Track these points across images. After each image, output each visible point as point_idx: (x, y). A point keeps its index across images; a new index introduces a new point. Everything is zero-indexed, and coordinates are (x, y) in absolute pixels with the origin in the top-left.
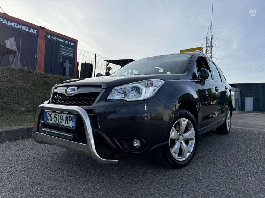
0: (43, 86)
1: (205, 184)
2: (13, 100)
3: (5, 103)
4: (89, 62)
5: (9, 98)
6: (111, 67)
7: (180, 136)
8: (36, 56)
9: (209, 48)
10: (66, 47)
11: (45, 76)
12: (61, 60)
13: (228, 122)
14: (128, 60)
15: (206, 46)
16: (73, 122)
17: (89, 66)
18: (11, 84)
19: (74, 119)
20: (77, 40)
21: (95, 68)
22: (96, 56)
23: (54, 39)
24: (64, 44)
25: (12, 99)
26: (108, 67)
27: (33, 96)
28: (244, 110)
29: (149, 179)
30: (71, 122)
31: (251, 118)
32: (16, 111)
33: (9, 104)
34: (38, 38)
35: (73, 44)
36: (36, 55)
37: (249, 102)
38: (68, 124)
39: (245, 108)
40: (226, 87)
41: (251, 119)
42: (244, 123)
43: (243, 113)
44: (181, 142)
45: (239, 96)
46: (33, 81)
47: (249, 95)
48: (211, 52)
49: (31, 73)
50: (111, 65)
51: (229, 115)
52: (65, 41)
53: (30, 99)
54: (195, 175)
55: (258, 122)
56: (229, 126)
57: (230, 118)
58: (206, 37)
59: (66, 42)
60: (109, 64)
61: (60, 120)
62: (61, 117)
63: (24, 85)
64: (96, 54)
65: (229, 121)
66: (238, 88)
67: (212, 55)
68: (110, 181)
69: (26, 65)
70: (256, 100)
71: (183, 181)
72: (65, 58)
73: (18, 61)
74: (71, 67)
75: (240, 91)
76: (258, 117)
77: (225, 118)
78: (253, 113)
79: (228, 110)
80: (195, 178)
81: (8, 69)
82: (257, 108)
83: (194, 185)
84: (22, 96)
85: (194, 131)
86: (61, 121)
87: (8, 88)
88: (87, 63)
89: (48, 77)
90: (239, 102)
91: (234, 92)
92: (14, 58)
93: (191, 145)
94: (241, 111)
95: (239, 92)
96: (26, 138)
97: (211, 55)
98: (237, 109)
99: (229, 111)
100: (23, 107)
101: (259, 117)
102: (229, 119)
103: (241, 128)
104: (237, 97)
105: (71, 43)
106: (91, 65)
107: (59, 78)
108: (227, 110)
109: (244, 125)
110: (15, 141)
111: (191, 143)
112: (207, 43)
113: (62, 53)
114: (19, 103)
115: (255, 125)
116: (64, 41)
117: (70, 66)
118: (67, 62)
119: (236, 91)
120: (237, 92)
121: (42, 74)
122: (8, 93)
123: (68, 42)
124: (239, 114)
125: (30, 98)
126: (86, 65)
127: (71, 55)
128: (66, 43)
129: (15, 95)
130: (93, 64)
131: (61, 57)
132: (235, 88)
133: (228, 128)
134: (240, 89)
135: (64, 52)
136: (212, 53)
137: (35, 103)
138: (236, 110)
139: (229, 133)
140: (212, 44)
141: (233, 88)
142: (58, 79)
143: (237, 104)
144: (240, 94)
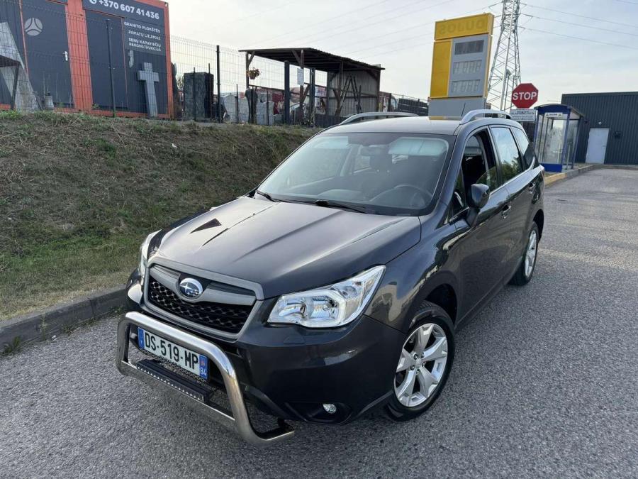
0: (100, 155)
1: (458, 467)
2: (38, 205)
3: (22, 217)
4: (201, 69)
5: (29, 200)
6: (257, 70)
7: (415, 359)
8: (67, 59)
10: (139, 26)
11: (100, 128)
12: (131, 63)
13: (529, 258)
14: (302, 51)
16: (201, 366)
17: (203, 80)
18: (25, 162)
19: (202, 362)
20: (167, 3)
21: (219, 84)
22: (218, 52)
23: (107, 5)
24: (134, 18)
25: (36, 202)
26: (251, 68)
27: (82, 186)
28: (584, 162)
29: (353, 454)
30: (197, 366)
32: (51, 237)
33: (33, 219)
34: (66, 7)
35: (157, 16)
36: (66, 56)
37: (598, 139)
38: (190, 366)
39: (587, 155)
42: (570, 232)
44: (419, 370)
45: (576, 129)
46: (75, 146)
47: (600, 123)
49: (68, 123)
50: (257, 62)
51: (533, 242)
52: (135, 10)
53: (78, 198)
54: (441, 438)
56: (530, 265)
57: (535, 247)
59: (138, 11)
60: (253, 60)
61: (173, 355)
62: (176, 350)
63: (55, 159)
64: (218, 47)
65: (533, 252)
66: (574, 113)
67: (521, 6)
68: (280, 464)
69: (49, 94)
70: (616, 137)
71: (417, 458)
72: (142, 56)
73: (29, 87)
74: (158, 80)
75: (579, 120)
78: (604, 168)
80: (441, 447)
81: (11, 119)
82: (616, 156)
83: (437, 468)
84: (56, 192)
85: (446, 341)
86: (177, 358)
87: (21, 174)
88: (196, 72)
89: (109, 129)
90: (571, 148)
91: (563, 121)
92: (16, 78)
93: (438, 369)
94: (575, 170)
95: (577, 121)
96: (91, 322)
97: (518, 8)
98: (565, 164)
100: (63, 223)
102: (533, 249)
104: (569, 132)
105: (153, 13)
106: (209, 77)
107: (135, 127)
110: (69, 333)
111: (439, 364)
113: (133, 43)
114: (53, 212)
115: (595, 239)
116: (133, 8)
117: (156, 77)
118: (148, 66)
119: (568, 119)
120: (571, 122)
121: (92, 122)
122: (23, 187)
123: (143, 11)
125: (77, 195)
126: (196, 77)
127: (154, 47)
128: (140, 13)
129: (40, 191)
130: (214, 72)
131: (131, 53)
132: (565, 115)
134: (577, 113)
135: (135, 41)
137: (89, 207)
138: (564, 167)
139: (531, 281)
141: (561, 114)
142: (132, 131)
143: (567, 151)
144: (578, 125)
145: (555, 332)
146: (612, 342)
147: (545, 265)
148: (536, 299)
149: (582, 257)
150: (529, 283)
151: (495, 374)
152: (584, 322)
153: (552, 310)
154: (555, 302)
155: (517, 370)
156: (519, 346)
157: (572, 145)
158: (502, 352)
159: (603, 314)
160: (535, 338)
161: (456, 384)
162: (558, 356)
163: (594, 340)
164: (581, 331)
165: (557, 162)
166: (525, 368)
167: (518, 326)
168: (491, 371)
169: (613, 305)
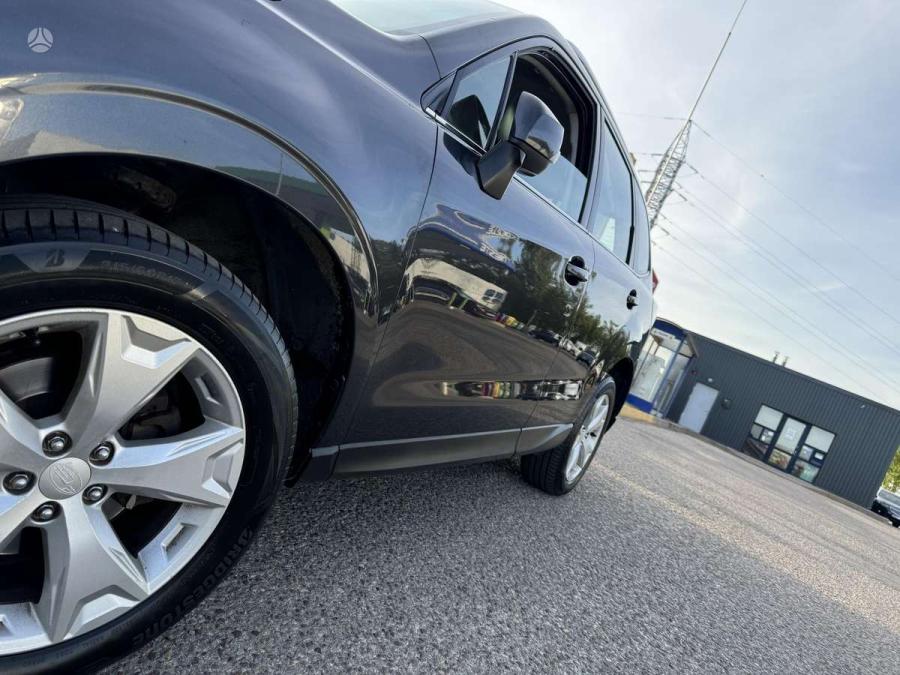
9: (660, 192)
13: (582, 447)
15: (651, 180)
28: (677, 421)
31: (684, 454)
37: (703, 399)
39: (683, 415)
40: (633, 293)
41: (684, 462)
42: (651, 468)
43: (670, 427)
45: (681, 372)
47: (710, 380)
48: (660, 207)
51: (597, 420)
55: (700, 479)
56: (579, 463)
57: (598, 434)
58: (664, 152)
65: (591, 443)
66: (690, 344)
67: (660, 217)
70: (723, 405)
75: (691, 358)
76: (706, 460)
77: (571, 426)
78: (698, 438)
79: (603, 397)
90: (670, 391)
91: (670, 352)
94: (667, 422)
95: (687, 359)
97: (656, 217)
98: (656, 409)
99: (604, 404)
101: (711, 463)
102: (593, 435)
103: (631, 484)
104: (672, 371)
108: (598, 397)
109: (646, 477)
112: (658, 171)
115: (686, 489)
119: (678, 352)
120: (679, 357)
124: (655, 428)
132: (678, 342)
133: (572, 472)
134: (692, 349)
136: (662, 211)
138: (653, 412)
139: (570, 495)
140: (671, 183)
141: (674, 337)
143: (663, 393)
144: (686, 368)
145: (590, 596)
146: (708, 661)
147: (601, 485)
148: (571, 524)
149: (664, 500)
150: (566, 496)
151: (397, 643)
152: (654, 598)
153: (595, 554)
154: (605, 542)
155: (465, 654)
156: (497, 596)
157: (672, 386)
158: (448, 596)
159: (693, 596)
160: (544, 592)
161: (255, 633)
162: (583, 653)
163: (669, 642)
164: (645, 613)
165: (649, 398)
166: (489, 655)
167: (514, 555)
168: (390, 633)
169: (712, 589)
